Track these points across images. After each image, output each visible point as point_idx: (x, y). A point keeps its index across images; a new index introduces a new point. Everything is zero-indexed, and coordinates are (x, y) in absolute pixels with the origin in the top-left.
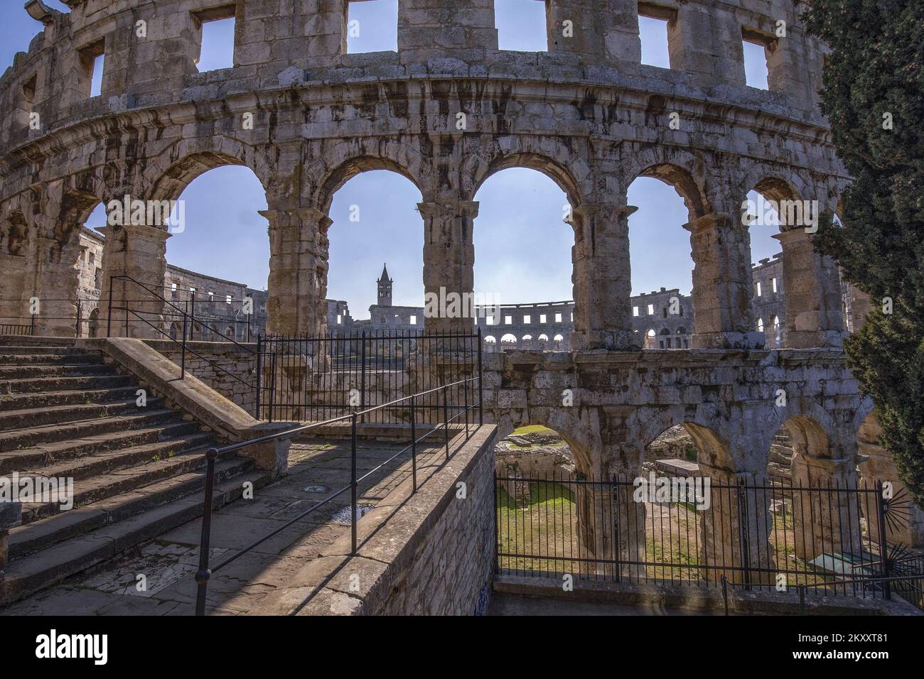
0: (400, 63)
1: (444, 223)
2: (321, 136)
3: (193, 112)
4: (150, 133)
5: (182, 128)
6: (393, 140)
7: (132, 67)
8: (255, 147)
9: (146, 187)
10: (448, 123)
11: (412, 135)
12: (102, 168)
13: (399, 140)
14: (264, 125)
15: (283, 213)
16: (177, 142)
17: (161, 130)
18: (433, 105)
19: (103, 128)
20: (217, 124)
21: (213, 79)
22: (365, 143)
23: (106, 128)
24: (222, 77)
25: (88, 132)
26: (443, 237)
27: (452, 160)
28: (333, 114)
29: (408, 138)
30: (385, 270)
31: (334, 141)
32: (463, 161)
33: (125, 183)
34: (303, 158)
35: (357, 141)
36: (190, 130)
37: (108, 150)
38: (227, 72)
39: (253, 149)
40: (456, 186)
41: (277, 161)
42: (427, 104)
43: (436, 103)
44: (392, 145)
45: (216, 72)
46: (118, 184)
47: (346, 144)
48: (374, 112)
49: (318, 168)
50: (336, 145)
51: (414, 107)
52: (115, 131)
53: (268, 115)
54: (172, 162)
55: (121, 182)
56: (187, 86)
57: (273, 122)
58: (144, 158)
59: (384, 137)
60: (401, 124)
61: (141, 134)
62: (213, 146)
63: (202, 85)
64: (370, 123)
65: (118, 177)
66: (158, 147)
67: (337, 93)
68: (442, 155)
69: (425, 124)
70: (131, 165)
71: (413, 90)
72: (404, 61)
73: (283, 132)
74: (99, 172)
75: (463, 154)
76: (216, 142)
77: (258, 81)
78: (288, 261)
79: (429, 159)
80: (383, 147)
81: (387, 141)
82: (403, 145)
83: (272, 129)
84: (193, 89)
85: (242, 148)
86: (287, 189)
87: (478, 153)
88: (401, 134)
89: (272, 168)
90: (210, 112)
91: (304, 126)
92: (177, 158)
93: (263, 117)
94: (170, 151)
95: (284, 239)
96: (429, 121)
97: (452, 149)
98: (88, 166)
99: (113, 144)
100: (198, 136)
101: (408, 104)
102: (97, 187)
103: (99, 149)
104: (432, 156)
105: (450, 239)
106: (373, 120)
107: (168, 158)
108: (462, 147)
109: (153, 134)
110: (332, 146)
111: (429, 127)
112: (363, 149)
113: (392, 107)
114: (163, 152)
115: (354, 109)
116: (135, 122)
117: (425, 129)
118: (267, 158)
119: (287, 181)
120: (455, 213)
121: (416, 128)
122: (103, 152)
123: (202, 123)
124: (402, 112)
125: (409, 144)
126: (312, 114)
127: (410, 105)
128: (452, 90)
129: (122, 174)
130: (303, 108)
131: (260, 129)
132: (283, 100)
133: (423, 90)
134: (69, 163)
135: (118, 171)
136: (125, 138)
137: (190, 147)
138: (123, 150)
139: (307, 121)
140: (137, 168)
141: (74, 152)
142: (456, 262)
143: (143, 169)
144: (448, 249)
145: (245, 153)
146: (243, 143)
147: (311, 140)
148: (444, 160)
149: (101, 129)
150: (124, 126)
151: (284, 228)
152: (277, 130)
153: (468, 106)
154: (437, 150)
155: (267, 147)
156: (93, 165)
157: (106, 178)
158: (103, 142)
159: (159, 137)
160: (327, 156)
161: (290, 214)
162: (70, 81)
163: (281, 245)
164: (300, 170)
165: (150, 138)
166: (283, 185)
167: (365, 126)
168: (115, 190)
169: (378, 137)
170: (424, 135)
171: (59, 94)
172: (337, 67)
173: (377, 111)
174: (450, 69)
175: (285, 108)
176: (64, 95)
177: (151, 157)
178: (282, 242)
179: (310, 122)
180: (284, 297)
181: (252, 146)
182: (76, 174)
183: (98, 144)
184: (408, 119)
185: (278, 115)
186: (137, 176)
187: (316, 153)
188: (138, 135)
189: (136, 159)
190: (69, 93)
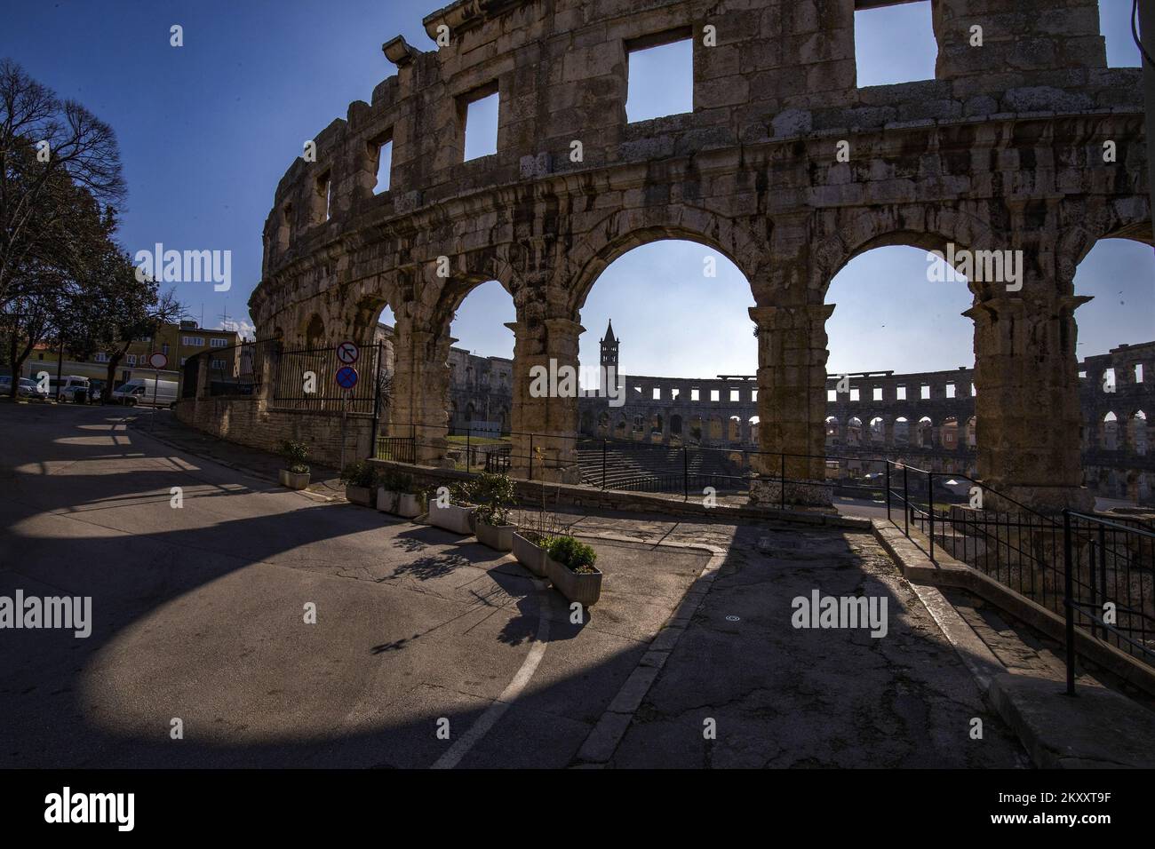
0: (952, 98)
1: (1035, 328)
2: (838, 205)
3: (644, 174)
4: (576, 202)
5: (623, 196)
6: (947, 208)
7: (543, 116)
8: (734, 220)
9: (573, 272)
10: (1037, 182)
11: (977, 200)
12: (507, 247)
13: (956, 208)
14: (748, 190)
15: (783, 310)
16: (615, 213)
17: (592, 199)
18: (1010, 157)
19: (512, 197)
20: (675, 189)
21: (664, 129)
22: (904, 212)
23: (516, 197)
24: (678, 125)
25: (489, 202)
26: (1033, 348)
27: (1045, 235)
28: (852, 173)
29: (972, 205)
30: (610, 326)
31: (856, 210)
32: (1060, 237)
33: (543, 267)
34: (809, 234)
35: (891, 210)
36: (635, 198)
37: (515, 224)
38: (684, 118)
39: (730, 222)
40: (1051, 273)
41: (769, 238)
42: (1001, 155)
43: (1016, 153)
44: (945, 214)
45: (669, 119)
46: (532, 268)
47: (873, 215)
48: (918, 169)
49: (835, 248)
50: (858, 216)
51: (980, 159)
52: (529, 199)
53: (753, 176)
54: (608, 239)
55: (537, 265)
56: (626, 140)
57: (762, 187)
58: (569, 235)
59: (932, 203)
60: (963, 184)
61: (563, 204)
62: (669, 218)
63: (648, 137)
64: (912, 185)
65: (532, 259)
66: (590, 220)
67: (863, 144)
68: (1027, 228)
69: (1001, 184)
70: (550, 243)
71: (984, 137)
72: (960, 93)
73: (778, 201)
74: (502, 251)
75: (1059, 227)
76: (674, 213)
77: (735, 129)
78: (793, 375)
79: (1004, 235)
80: (931, 218)
81: (937, 209)
82: (963, 215)
83: (761, 195)
84: (637, 143)
85: (713, 221)
86: (787, 277)
87: (1082, 223)
88: (962, 198)
89: (761, 248)
90: (668, 174)
91: (810, 190)
92: (617, 234)
93: (746, 179)
94: (604, 225)
95: (787, 346)
96: (1007, 179)
97: (1044, 219)
98: (487, 245)
99: (524, 215)
100: (647, 204)
101: (970, 155)
102: (501, 271)
103: (501, 222)
104: (1009, 229)
105: (1044, 350)
106: (914, 179)
107: (603, 234)
108: (1058, 215)
109: (580, 203)
110: (852, 218)
111: (1007, 189)
112: (901, 221)
113: (945, 161)
114: (596, 227)
115: (885, 165)
116: (559, 189)
117: (1001, 191)
118: (753, 235)
119: (787, 267)
120: (1051, 313)
121: (986, 190)
122: (509, 228)
123: (652, 188)
124: (961, 167)
125: (973, 213)
126: (820, 173)
127: (974, 158)
128: (1045, 133)
129: (538, 255)
130: (807, 166)
131: (743, 196)
132: (780, 156)
133: (999, 135)
134: (456, 240)
135: (532, 252)
136: (540, 209)
137: (635, 220)
138: (538, 226)
139: (813, 182)
140: (560, 248)
141: (462, 226)
142: (1054, 383)
143: (568, 248)
144: (1040, 364)
145: (717, 227)
146: (715, 214)
147: (820, 209)
148: (1032, 236)
149: (509, 198)
150: (543, 193)
151: (785, 331)
152: (770, 197)
153: (1066, 155)
154: (1018, 221)
155: (753, 219)
156: (495, 243)
157: (512, 260)
158: (508, 214)
159: (589, 208)
160: (847, 231)
161: (793, 311)
162: (447, 137)
163: (782, 353)
164: (806, 251)
165: (575, 209)
166: (781, 272)
167: (904, 189)
168: (527, 276)
169: (924, 204)
170: (997, 200)
171: (431, 154)
172: (854, 106)
173: (921, 167)
174: (1043, 103)
175: (779, 166)
176: (439, 154)
177: (577, 234)
178: (783, 349)
179: (818, 185)
180: (789, 425)
181: (729, 218)
182: (467, 253)
183: (499, 216)
184: (971, 177)
185: (770, 176)
186: (559, 257)
187: (830, 226)
188: (558, 205)
189: (557, 235)
190: (447, 150)
